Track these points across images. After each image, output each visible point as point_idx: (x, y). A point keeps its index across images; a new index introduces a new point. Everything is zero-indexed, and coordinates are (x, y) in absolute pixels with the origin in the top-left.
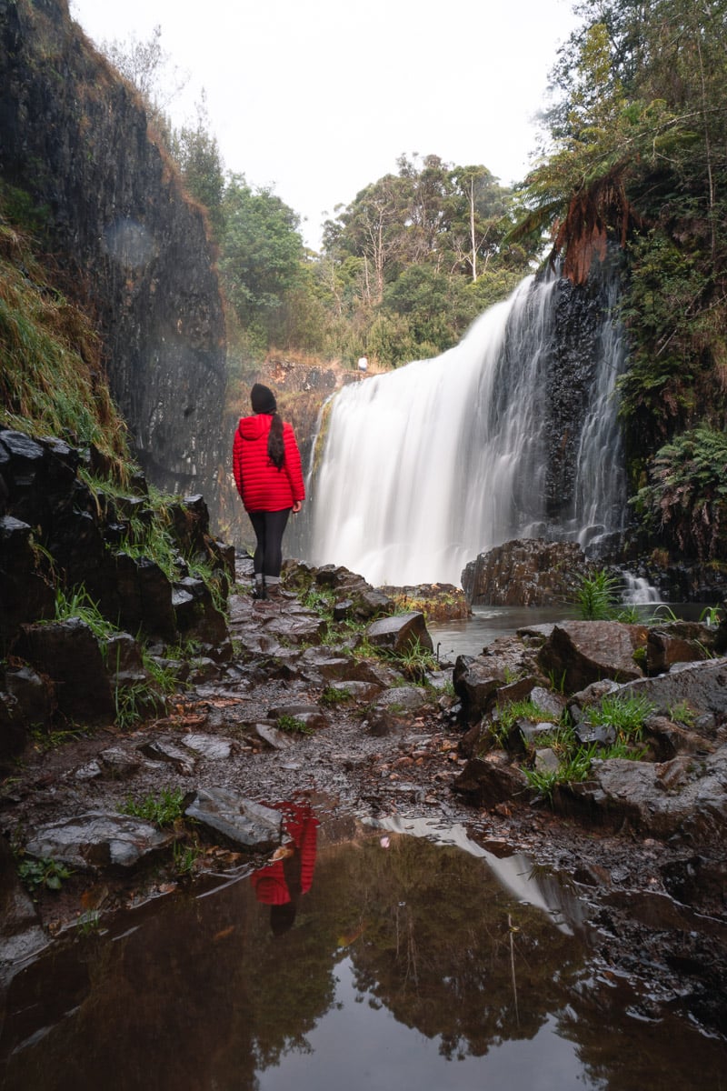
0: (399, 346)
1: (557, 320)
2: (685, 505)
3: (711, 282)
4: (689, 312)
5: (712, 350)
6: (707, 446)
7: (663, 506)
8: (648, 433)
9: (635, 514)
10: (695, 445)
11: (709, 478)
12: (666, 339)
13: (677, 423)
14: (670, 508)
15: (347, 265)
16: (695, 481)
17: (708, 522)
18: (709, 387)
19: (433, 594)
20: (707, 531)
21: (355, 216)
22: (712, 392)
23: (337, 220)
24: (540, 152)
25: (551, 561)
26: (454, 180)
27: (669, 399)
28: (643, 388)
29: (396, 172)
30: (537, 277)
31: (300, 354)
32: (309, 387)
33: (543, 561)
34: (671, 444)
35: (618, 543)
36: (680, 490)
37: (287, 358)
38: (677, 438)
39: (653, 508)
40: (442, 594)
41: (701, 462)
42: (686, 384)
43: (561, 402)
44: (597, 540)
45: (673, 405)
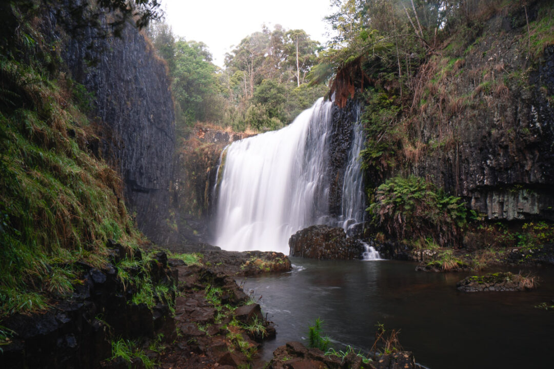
0: (261, 119)
1: (334, 120)
2: (391, 213)
3: (400, 110)
4: (392, 123)
5: (402, 141)
6: (400, 186)
7: (381, 214)
8: (375, 177)
9: (369, 216)
10: (395, 185)
11: (401, 201)
12: (382, 134)
13: (387, 173)
14: (384, 214)
15: (236, 74)
16: (395, 203)
17: (401, 222)
18: (401, 157)
19: (273, 258)
20: (400, 226)
21: (240, 51)
22: (402, 160)
23: (231, 52)
24: (327, 34)
25: (330, 237)
26: (289, 36)
27: (383, 162)
28: (371, 157)
29: (261, 30)
30: (324, 98)
31: (212, 124)
32: (216, 140)
33: (327, 237)
34: (385, 183)
35: (362, 229)
36: (388, 207)
37: (206, 126)
38: (387, 181)
39: (377, 214)
40: (277, 258)
41: (397, 194)
42: (391, 155)
43: (336, 158)
44: (352, 226)
45: (385, 165)
